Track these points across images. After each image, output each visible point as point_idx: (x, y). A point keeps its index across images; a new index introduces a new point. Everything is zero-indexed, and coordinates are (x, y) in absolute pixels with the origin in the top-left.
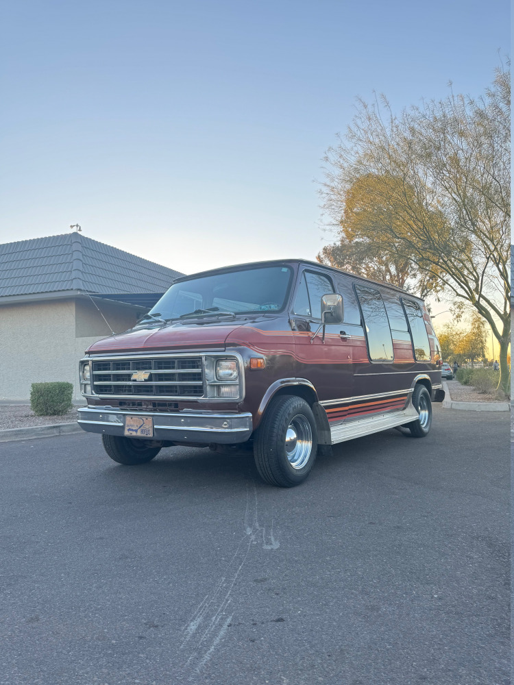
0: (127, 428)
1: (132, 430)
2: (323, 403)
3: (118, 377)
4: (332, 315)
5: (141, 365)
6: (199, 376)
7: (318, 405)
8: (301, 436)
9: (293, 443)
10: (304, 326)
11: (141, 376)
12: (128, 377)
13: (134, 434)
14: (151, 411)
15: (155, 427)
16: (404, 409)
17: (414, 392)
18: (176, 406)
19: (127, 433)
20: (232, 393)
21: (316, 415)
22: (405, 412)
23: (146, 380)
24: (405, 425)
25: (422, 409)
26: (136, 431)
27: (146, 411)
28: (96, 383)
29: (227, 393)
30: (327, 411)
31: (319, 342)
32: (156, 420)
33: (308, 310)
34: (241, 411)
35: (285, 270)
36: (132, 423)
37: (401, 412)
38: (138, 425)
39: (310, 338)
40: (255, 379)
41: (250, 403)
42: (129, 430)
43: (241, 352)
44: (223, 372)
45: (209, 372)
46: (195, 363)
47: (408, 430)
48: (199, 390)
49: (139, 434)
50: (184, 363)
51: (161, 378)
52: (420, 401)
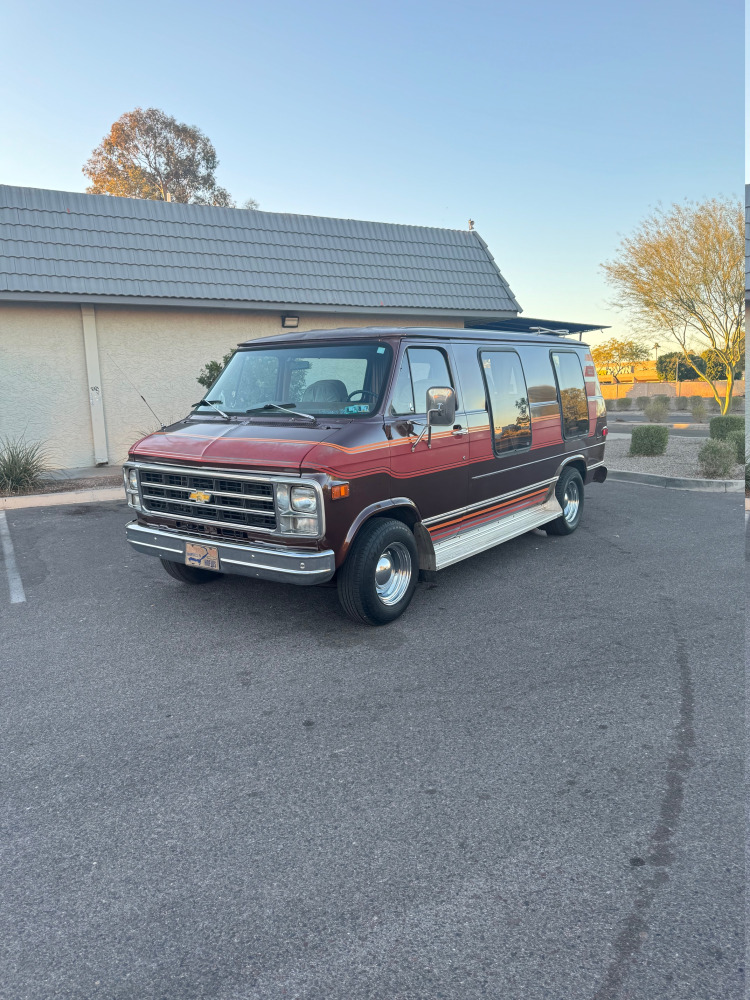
0: (188, 557)
1: (193, 559)
2: (425, 522)
3: (173, 494)
4: (440, 415)
5: (202, 483)
6: (270, 506)
7: (420, 526)
8: (397, 565)
9: (385, 578)
10: (406, 429)
11: (200, 497)
12: (186, 496)
13: (197, 564)
14: (214, 539)
15: (222, 559)
16: (545, 502)
17: (558, 482)
18: (244, 537)
19: (188, 563)
20: (310, 525)
21: (418, 538)
22: (545, 505)
23: (206, 503)
24: (541, 527)
25: (570, 498)
26: (199, 561)
27: (209, 538)
28: (146, 496)
29: (305, 526)
30: (429, 530)
31: (424, 447)
32: (222, 552)
33: (411, 405)
34: (322, 547)
35: (381, 350)
36: (194, 551)
37: (540, 507)
38: (200, 552)
39: (412, 445)
40: (337, 510)
41: (332, 538)
42: (191, 559)
44: (299, 501)
45: (282, 496)
46: (266, 489)
47: (544, 533)
48: (271, 522)
49: (203, 565)
50: (252, 487)
51: (225, 501)
52: (568, 489)
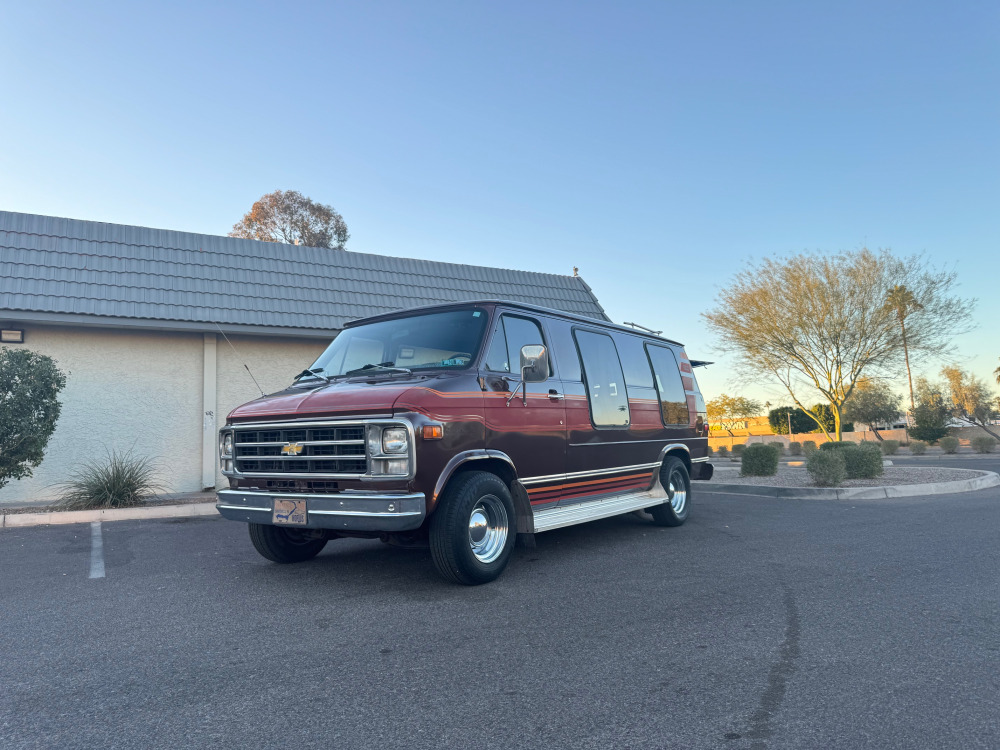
0: (275, 514)
1: (282, 517)
2: (524, 481)
3: (266, 451)
4: (533, 371)
5: (294, 435)
6: (361, 449)
7: (518, 484)
8: (493, 522)
9: (480, 534)
10: (501, 386)
11: (292, 449)
12: (278, 450)
13: (284, 521)
14: (305, 492)
15: (310, 512)
16: (649, 489)
17: (661, 467)
18: (335, 486)
19: (275, 520)
20: (400, 469)
21: (515, 496)
22: (651, 493)
23: (298, 454)
24: (648, 510)
25: (676, 489)
26: (287, 517)
27: (300, 492)
28: (239, 458)
29: (396, 468)
30: (528, 491)
31: (519, 405)
32: (309, 504)
33: (506, 365)
34: (412, 491)
35: (477, 314)
36: (282, 508)
37: (645, 493)
38: (287, 510)
39: (506, 399)
40: (429, 451)
41: (422, 480)
42: (278, 516)
43: (411, 418)
44: (390, 443)
45: (374, 443)
46: (358, 432)
47: (650, 516)
48: (361, 466)
49: (290, 521)
50: (345, 432)
51: (317, 450)
52: (672, 478)
